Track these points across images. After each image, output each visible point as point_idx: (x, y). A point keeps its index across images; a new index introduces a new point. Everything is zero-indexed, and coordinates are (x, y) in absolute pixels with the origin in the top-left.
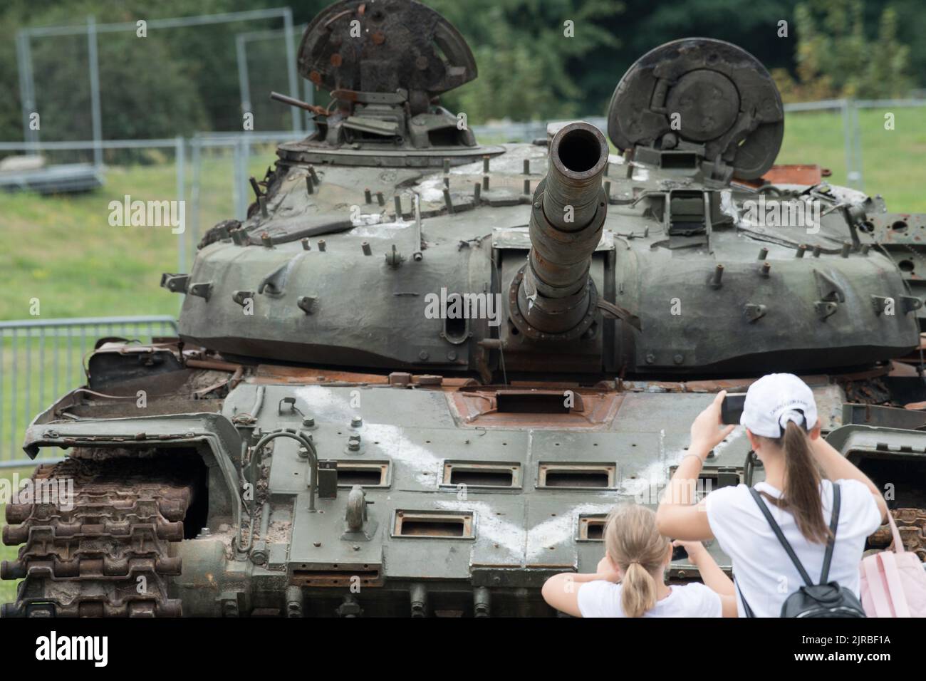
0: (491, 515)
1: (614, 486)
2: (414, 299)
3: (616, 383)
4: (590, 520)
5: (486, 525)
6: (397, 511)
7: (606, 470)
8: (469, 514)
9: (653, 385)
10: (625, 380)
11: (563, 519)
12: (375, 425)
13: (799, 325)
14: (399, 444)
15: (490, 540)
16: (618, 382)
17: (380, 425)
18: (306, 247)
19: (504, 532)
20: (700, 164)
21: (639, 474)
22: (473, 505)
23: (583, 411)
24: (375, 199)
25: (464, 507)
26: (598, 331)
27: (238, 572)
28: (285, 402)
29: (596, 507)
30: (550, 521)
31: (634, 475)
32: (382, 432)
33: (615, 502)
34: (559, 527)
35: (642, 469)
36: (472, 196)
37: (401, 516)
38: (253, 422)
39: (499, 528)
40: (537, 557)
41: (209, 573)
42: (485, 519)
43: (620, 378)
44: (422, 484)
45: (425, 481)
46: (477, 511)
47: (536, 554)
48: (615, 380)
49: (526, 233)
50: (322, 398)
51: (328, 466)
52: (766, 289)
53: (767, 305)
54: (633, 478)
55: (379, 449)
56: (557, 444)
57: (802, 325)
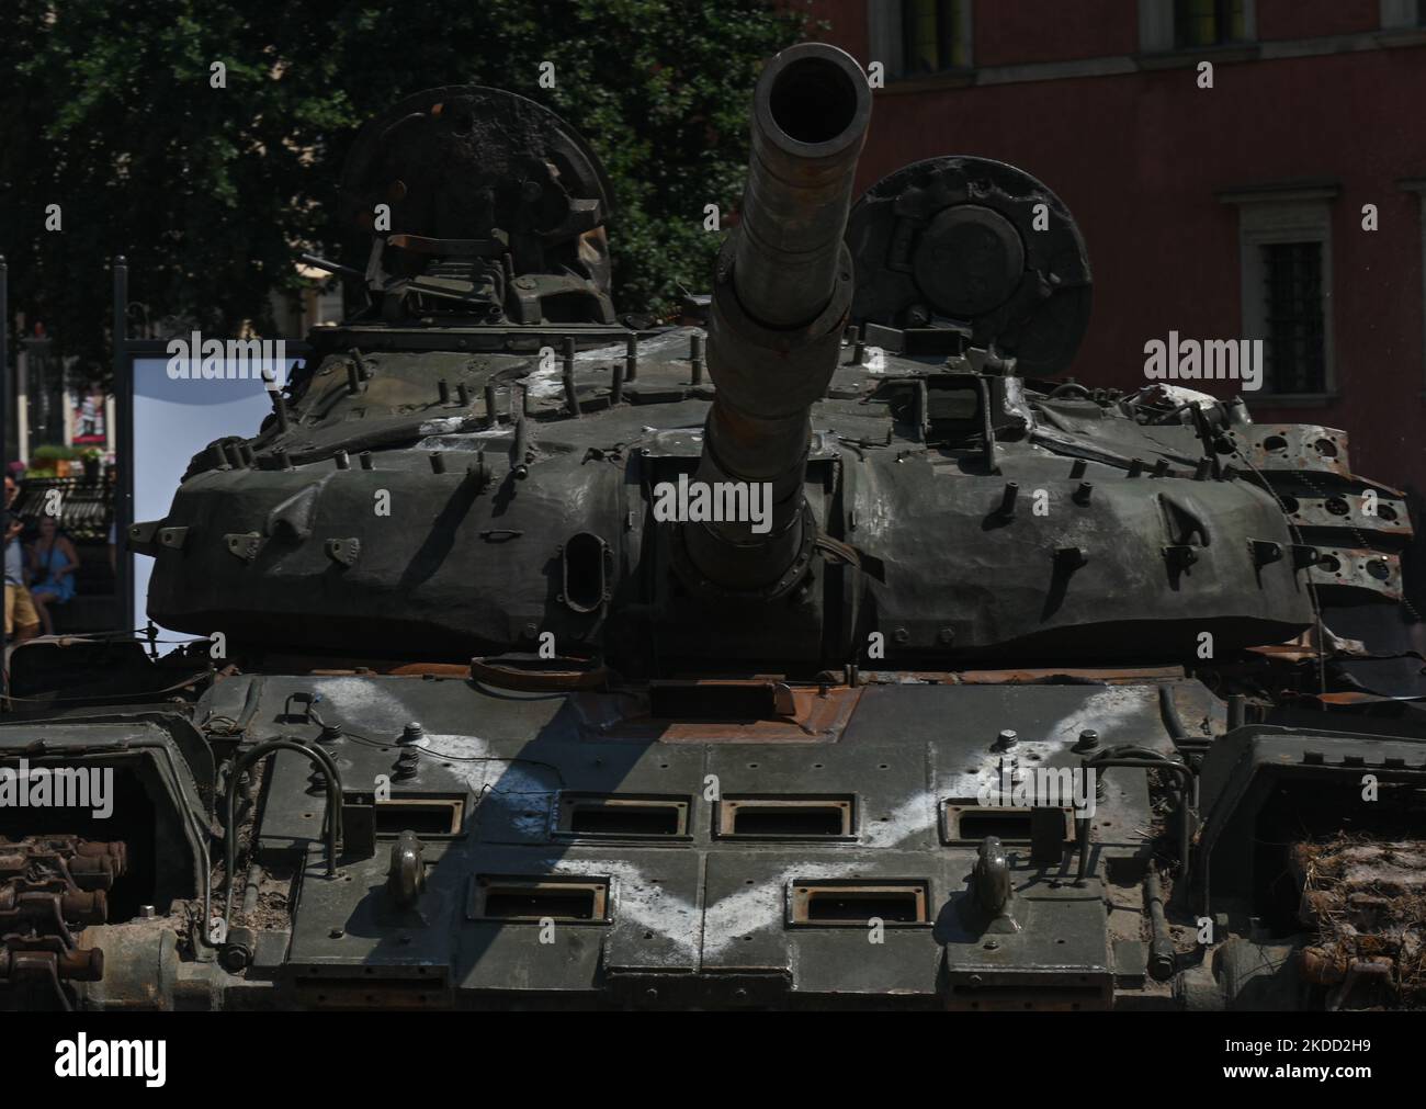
0: (640, 883)
1: (852, 833)
2: (515, 540)
3: (846, 674)
4: (811, 890)
5: (633, 900)
6: (479, 877)
7: (839, 806)
8: (604, 882)
9: (906, 676)
10: (861, 669)
11: (764, 888)
12: (445, 737)
13: (1138, 581)
14: (485, 766)
15: (640, 925)
16: (849, 673)
17: (452, 737)
18: (341, 464)
19: (664, 911)
20: (965, 350)
21: (894, 813)
22: (610, 866)
23: (793, 715)
24: (454, 395)
25: (594, 869)
26: (815, 590)
27: (198, 981)
28: (295, 700)
29: (822, 868)
30: (744, 892)
31: (885, 815)
32: (455, 747)
33: (855, 861)
34: (758, 902)
35: (899, 805)
36: (608, 388)
37: (483, 885)
38: (239, 732)
39: (655, 904)
40: (721, 953)
41: (148, 983)
42: (630, 889)
43: (852, 664)
44: (524, 831)
45: (527, 827)
46: (617, 877)
47: (720, 948)
48: (844, 669)
49: (696, 435)
50: (358, 697)
51: (360, 800)
52: (1084, 524)
53: (1088, 548)
54: (884, 820)
55: (452, 776)
56: (754, 766)
57: (1144, 583)
